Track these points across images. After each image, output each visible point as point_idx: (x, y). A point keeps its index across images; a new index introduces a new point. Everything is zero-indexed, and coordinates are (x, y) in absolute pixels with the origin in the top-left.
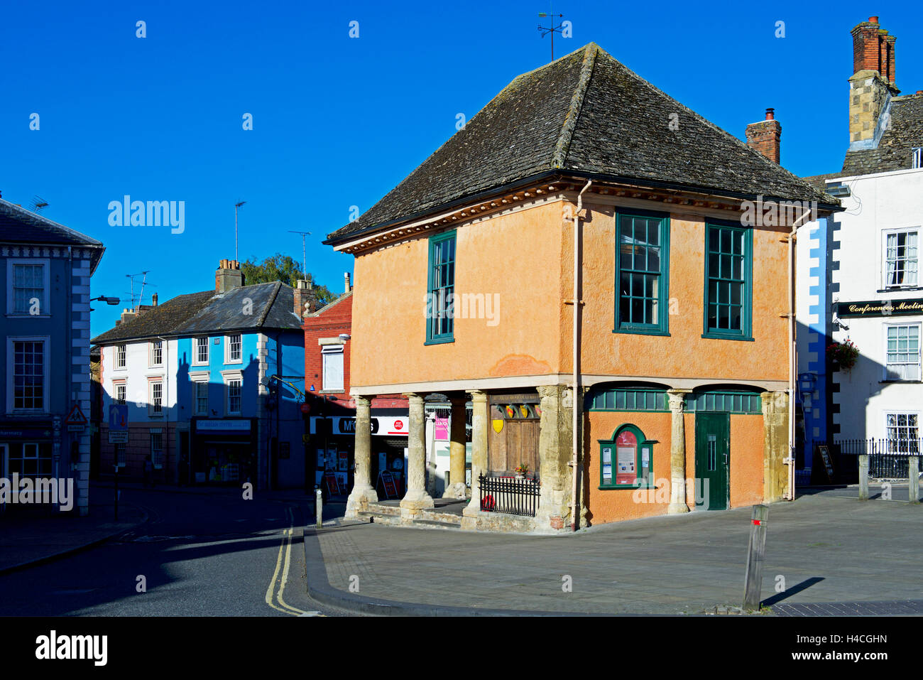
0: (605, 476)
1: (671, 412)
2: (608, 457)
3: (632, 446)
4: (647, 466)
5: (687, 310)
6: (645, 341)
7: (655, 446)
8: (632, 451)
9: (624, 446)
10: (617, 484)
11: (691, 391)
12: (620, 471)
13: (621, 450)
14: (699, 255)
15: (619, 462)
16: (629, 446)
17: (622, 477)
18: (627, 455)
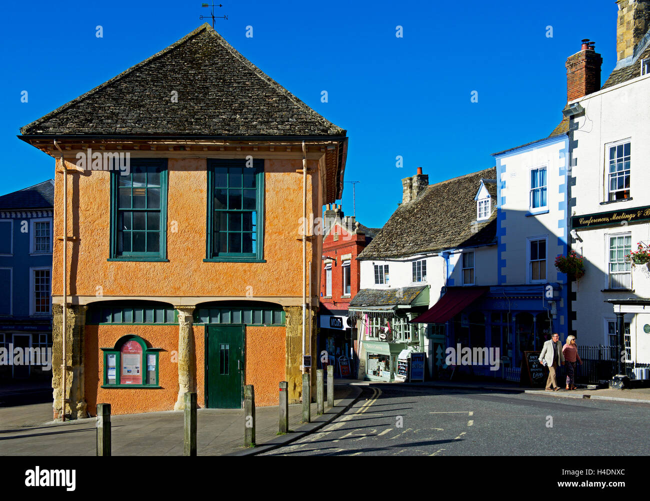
0: (110, 377)
1: (179, 325)
2: (113, 361)
3: (138, 353)
4: (154, 369)
5: (188, 238)
6: (142, 267)
7: (161, 354)
8: (138, 358)
9: (129, 353)
10: (121, 383)
11: (194, 307)
12: (125, 373)
13: (126, 357)
14: (201, 191)
15: (124, 366)
16: (135, 353)
17: (128, 379)
18: (133, 360)
